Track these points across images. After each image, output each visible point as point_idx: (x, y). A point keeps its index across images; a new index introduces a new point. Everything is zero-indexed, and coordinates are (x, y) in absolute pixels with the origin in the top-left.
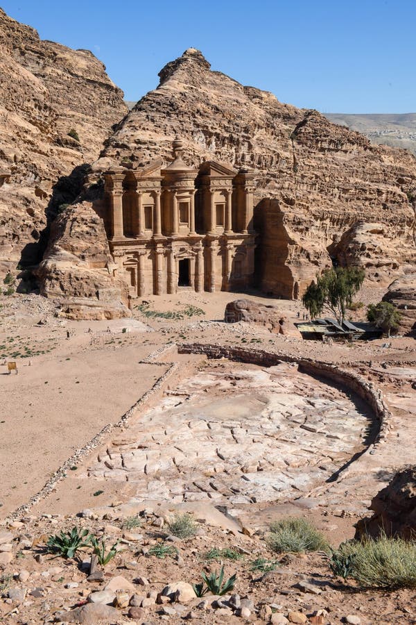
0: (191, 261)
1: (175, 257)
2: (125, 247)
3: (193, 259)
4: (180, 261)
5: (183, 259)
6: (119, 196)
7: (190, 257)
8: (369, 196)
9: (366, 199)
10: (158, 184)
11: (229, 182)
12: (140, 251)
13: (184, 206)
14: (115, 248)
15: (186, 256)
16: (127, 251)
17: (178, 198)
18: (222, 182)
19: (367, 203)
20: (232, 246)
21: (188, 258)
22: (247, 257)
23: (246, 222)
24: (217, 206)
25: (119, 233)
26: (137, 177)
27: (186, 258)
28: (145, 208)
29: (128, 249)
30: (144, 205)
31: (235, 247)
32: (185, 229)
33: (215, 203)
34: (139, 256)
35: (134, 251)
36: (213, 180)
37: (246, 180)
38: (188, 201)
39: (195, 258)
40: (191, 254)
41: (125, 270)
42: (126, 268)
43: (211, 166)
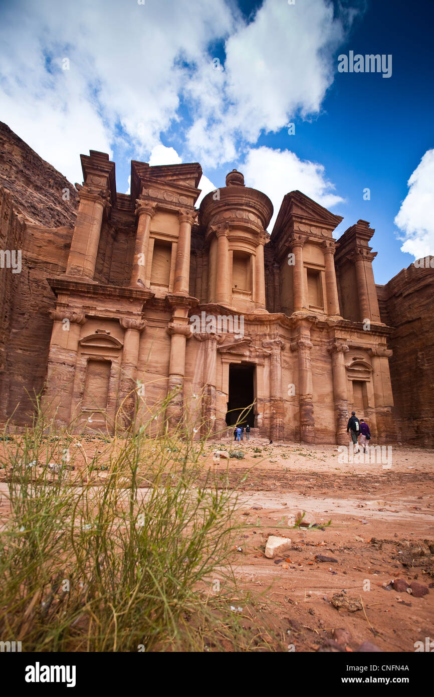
0: (259, 370)
1: (219, 352)
3: (262, 365)
4: (232, 366)
5: (238, 361)
7: (257, 361)
10: (190, 202)
11: (329, 234)
12: (125, 320)
13: (242, 259)
14: (63, 300)
15: (248, 356)
16: (92, 313)
17: (231, 239)
18: (317, 231)
20: (345, 346)
21: (251, 360)
22: (375, 374)
23: (366, 307)
24: (308, 269)
25: (79, 271)
26: (141, 174)
27: (247, 359)
28: (154, 240)
29: (95, 309)
30: (151, 233)
31: (351, 347)
32: (246, 301)
33: (304, 263)
34: (124, 330)
35: (112, 315)
36: (298, 222)
37: (358, 237)
38: (251, 252)
39: (266, 362)
40: (258, 353)
41: (83, 362)
42: (87, 357)
43: (292, 200)
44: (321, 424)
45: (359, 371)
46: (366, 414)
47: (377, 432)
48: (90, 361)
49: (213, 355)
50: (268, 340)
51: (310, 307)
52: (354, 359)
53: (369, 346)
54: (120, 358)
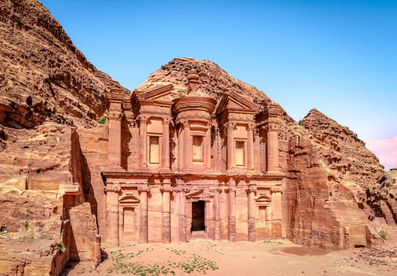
0: (207, 204)
1: (187, 198)
2: (121, 180)
3: (209, 202)
4: (193, 203)
5: (197, 200)
6: (117, 119)
7: (206, 199)
8: (366, 172)
9: (364, 174)
10: (168, 110)
11: (251, 117)
12: (140, 187)
14: (109, 180)
15: (202, 197)
16: (124, 185)
17: (192, 129)
18: (244, 116)
19: (364, 177)
20: (255, 188)
21: (204, 199)
22: (272, 202)
23: (270, 162)
24: (237, 142)
25: (115, 163)
26: (140, 98)
27: (201, 199)
28: (149, 137)
29: (125, 183)
30: (148, 133)
31: (259, 189)
32: (200, 166)
33: (234, 138)
34: (140, 193)
35: (133, 186)
36: (231, 112)
37: (270, 116)
38: (203, 135)
39: (211, 200)
40: (207, 196)
41: (121, 210)
42: (123, 207)
43: (229, 97)
44: (240, 231)
45: (263, 201)
46: (266, 224)
47: (271, 233)
48: (125, 209)
49: (183, 199)
50: (212, 188)
51: (237, 165)
52: (261, 194)
53: (269, 187)
54: (139, 206)
